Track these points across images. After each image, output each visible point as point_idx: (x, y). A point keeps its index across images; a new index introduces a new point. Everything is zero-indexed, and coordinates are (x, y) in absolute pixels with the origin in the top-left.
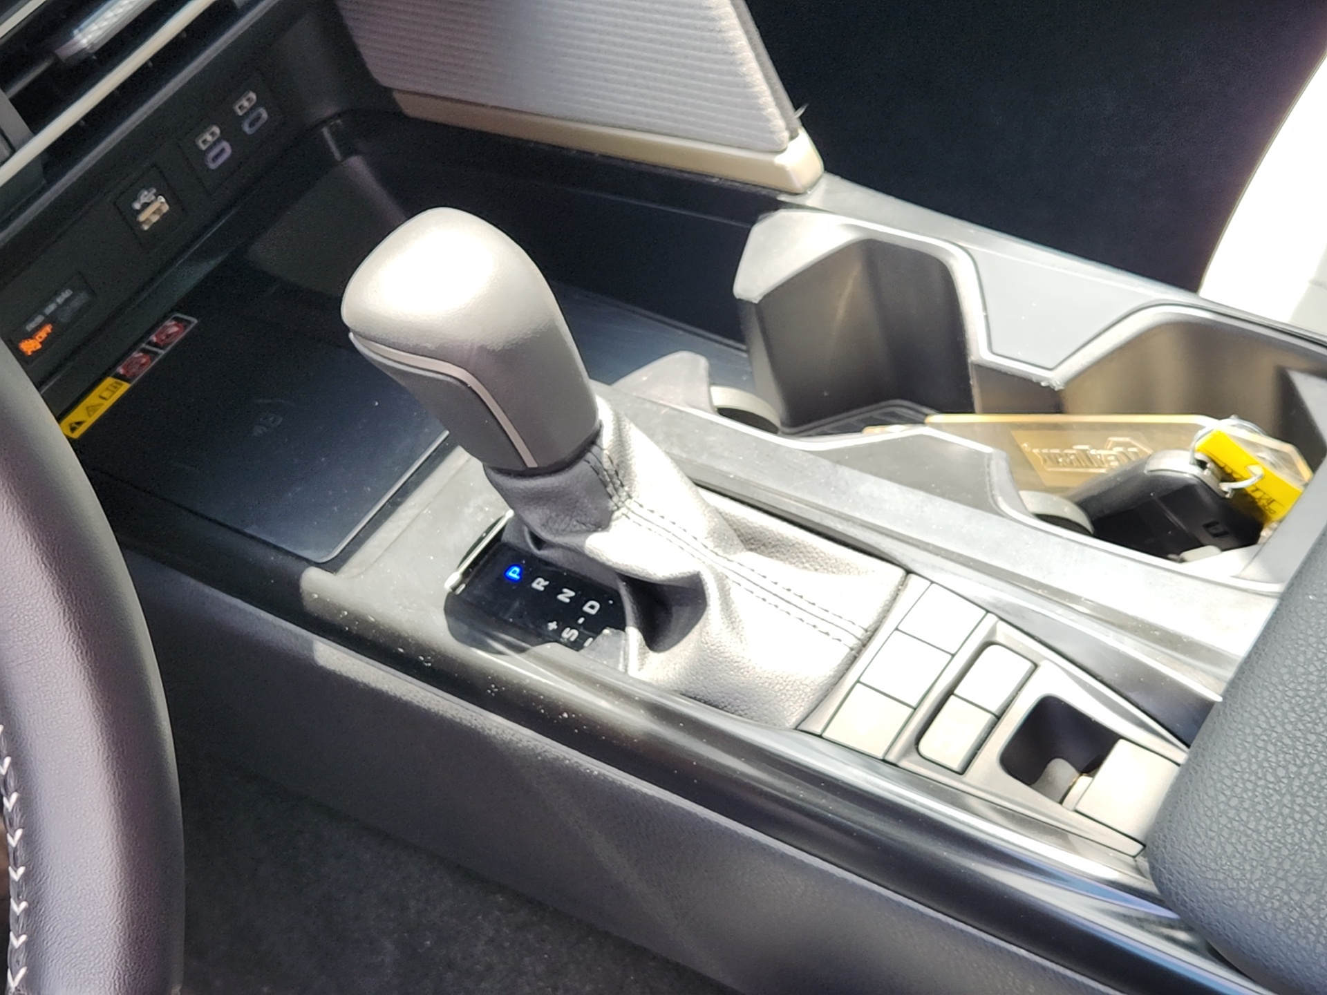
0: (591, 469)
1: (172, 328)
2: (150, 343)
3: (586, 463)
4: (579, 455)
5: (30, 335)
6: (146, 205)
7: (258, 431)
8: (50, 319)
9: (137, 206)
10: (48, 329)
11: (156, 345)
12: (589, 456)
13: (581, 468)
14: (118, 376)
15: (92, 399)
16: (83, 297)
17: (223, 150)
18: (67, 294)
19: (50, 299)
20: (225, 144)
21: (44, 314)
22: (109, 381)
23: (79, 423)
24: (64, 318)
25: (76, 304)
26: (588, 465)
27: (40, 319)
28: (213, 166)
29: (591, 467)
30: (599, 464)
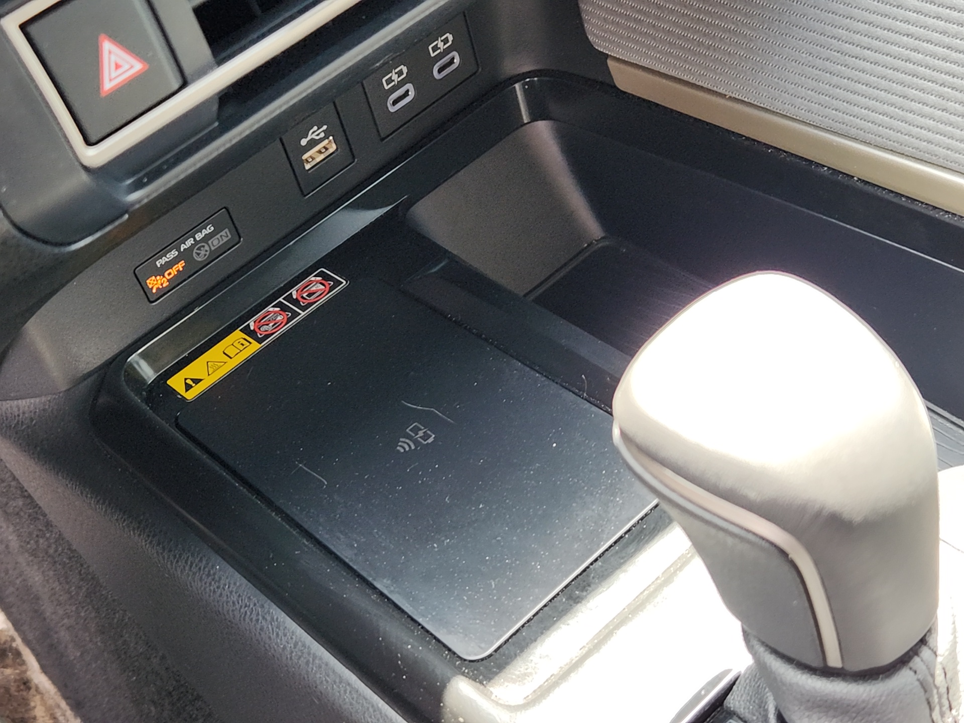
0: (917, 683)
1: (315, 284)
2: (289, 298)
3: (912, 673)
4: (904, 661)
5: (161, 272)
6: (313, 143)
7: (404, 445)
8: (186, 256)
9: (304, 142)
10: (180, 266)
11: (296, 302)
12: (916, 662)
13: (904, 678)
14: (247, 331)
15: (214, 353)
16: (225, 236)
17: (406, 94)
18: (210, 229)
19: (191, 232)
20: (409, 86)
21: (178, 250)
22: (237, 334)
23: (197, 381)
24: (200, 257)
25: (215, 243)
26: (915, 677)
27: (174, 254)
28: (392, 109)
29: (918, 680)
30: (930, 679)
